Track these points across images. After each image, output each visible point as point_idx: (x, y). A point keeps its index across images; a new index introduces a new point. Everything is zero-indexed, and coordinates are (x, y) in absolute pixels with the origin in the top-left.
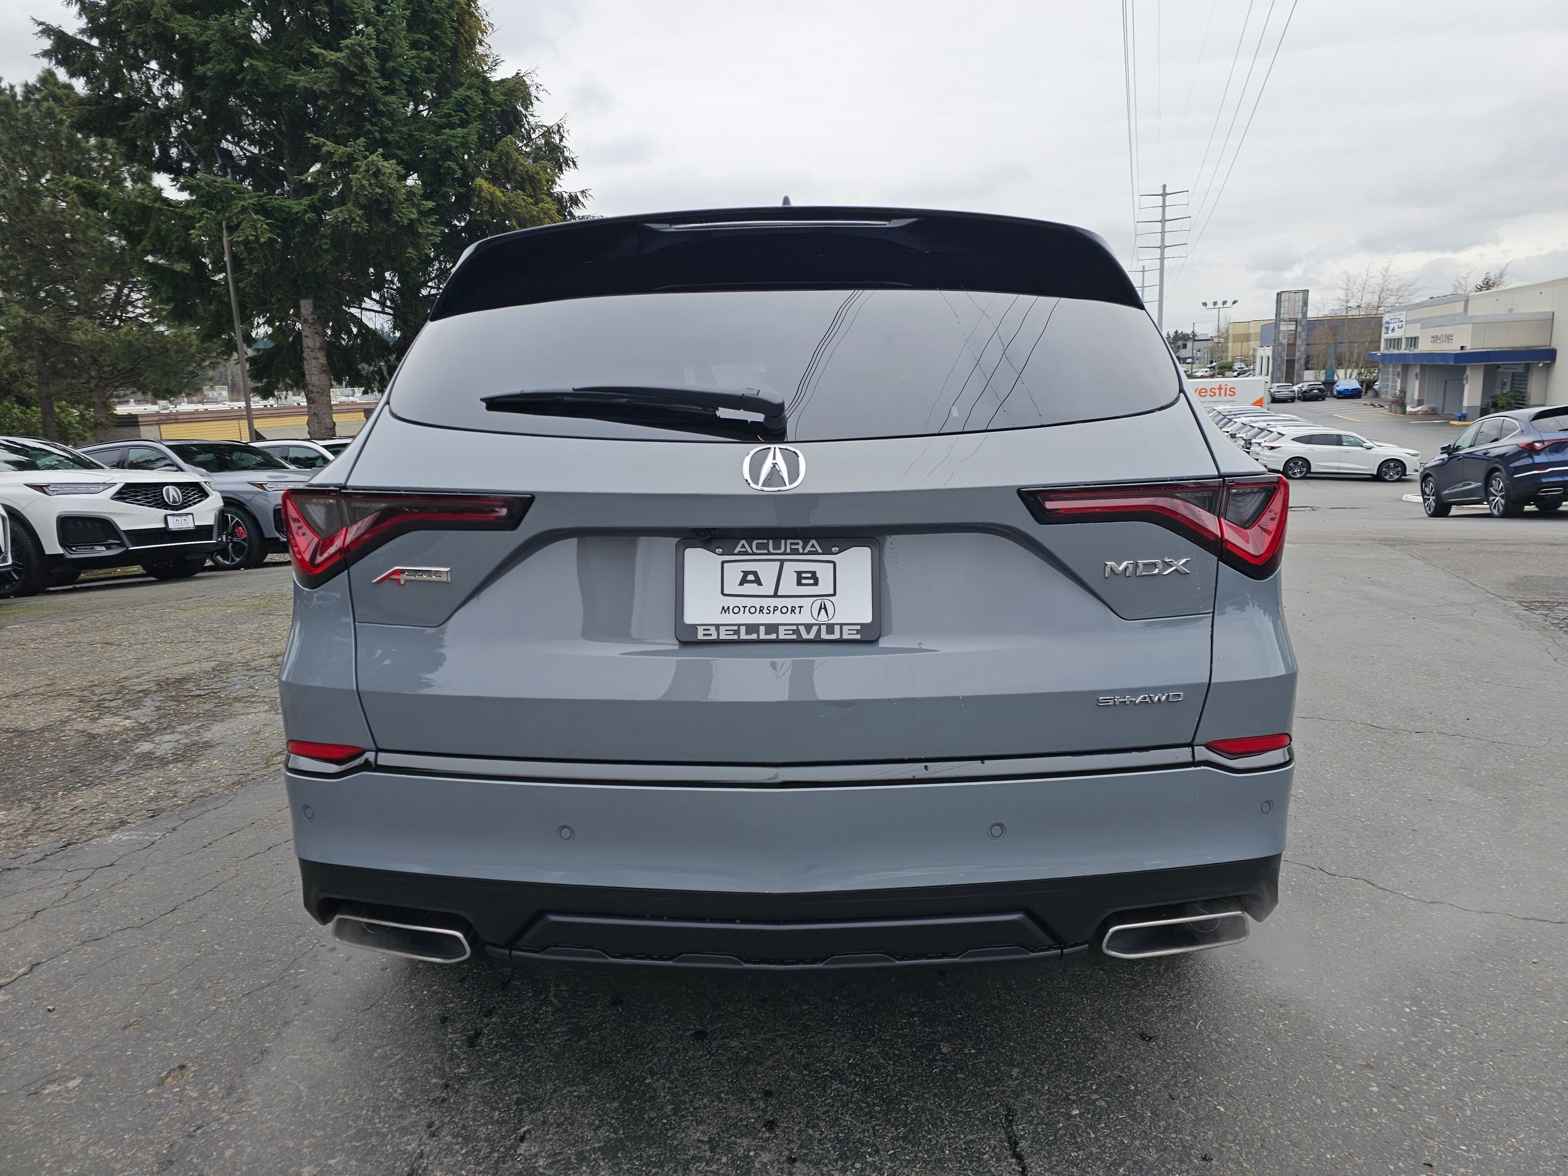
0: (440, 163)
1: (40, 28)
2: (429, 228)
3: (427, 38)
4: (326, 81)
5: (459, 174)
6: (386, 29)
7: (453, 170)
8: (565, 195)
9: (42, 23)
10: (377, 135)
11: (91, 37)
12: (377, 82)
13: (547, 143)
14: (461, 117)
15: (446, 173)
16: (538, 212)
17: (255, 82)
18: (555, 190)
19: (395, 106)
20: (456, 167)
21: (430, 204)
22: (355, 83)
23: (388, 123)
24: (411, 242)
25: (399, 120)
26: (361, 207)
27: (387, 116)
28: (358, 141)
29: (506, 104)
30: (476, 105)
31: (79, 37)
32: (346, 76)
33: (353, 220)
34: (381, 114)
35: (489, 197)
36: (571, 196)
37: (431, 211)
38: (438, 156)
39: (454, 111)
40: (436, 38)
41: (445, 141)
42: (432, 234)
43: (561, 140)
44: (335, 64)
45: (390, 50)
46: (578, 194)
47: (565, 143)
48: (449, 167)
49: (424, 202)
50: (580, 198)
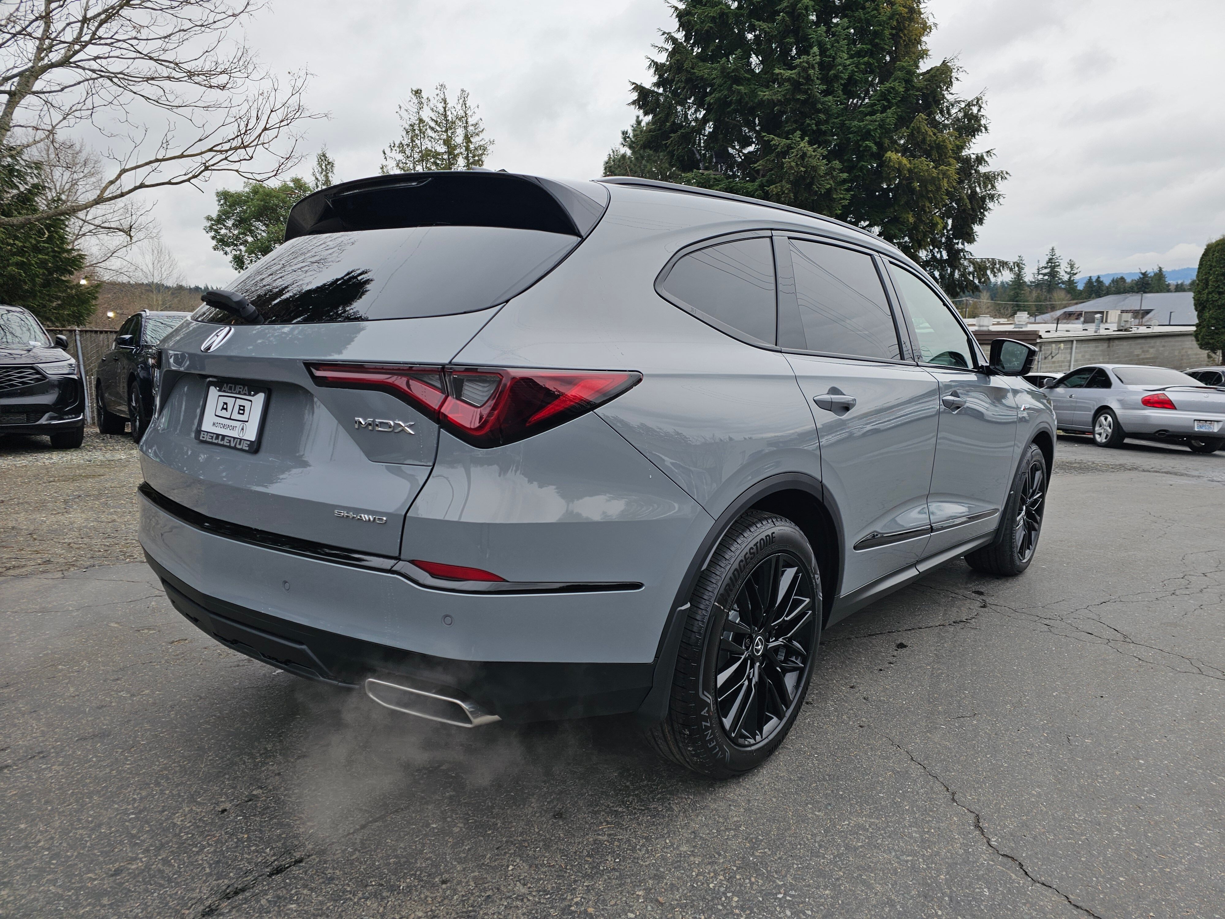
0: (860, 143)
1: (634, 86)
2: (842, 194)
3: (869, 46)
4: (783, 93)
5: (875, 148)
6: (832, 46)
7: (870, 147)
8: (973, 156)
9: (634, 83)
10: (814, 127)
11: (659, 87)
12: (819, 87)
13: (966, 115)
14: (884, 104)
15: (864, 151)
16: (938, 174)
17: (739, 102)
18: (963, 154)
19: (829, 104)
20: (872, 145)
21: (845, 175)
22: (801, 91)
23: (822, 116)
24: (827, 206)
25: (833, 115)
26: (791, 182)
27: (823, 113)
28: (795, 134)
29: (927, 88)
30: (897, 93)
31: (653, 88)
32: (796, 85)
33: (783, 193)
34: (819, 111)
35: (897, 166)
36: (977, 157)
37: (844, 181)
38: (859, 138)
39: (878, 101)
40: (876, 45)
41: (867, 125)
42: (844, 199)
43: (979, 111)
44: (789, 79)
45: (833, 61)
46: (985, 155)
47: (983, 112)
48: (867, 146)
49: (841, 175)
50: (985, 157)
